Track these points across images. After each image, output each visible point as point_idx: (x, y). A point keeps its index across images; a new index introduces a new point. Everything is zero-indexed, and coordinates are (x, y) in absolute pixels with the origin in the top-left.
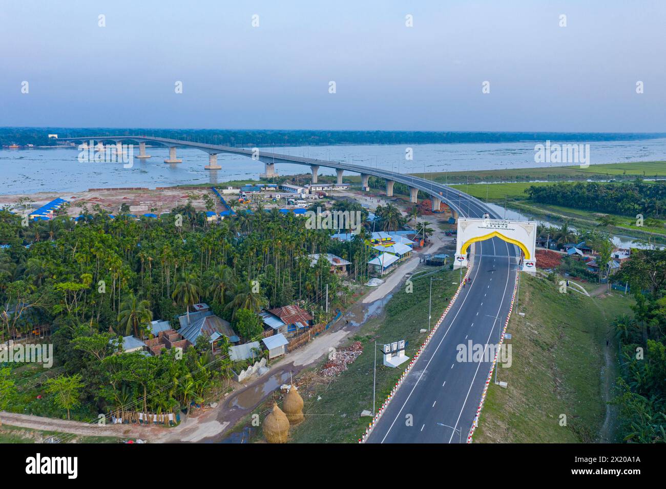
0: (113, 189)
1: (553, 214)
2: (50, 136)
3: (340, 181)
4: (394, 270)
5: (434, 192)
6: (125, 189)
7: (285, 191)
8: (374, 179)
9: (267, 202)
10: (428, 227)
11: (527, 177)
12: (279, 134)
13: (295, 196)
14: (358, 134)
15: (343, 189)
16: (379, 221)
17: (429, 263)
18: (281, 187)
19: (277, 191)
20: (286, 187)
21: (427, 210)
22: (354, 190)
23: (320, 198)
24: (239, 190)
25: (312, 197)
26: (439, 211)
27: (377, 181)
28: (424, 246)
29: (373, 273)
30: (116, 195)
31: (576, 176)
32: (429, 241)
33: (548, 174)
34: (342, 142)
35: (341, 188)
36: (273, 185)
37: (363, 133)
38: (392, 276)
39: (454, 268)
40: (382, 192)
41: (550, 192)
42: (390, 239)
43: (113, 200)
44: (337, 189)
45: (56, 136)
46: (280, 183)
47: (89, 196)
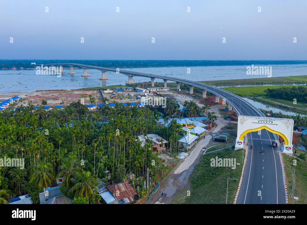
0: (49, 91)
1: (282, 104)
2: (32, 63)
3: (166, 85)
4: (195, 145)
5: (216, 93)
6: (55, 90)
7: (136, 92)
8: (183, 85)
9: (126, 98)
10: (214, 115)
11: (262, 83)
12: (139, 62)
13: (141, 94)
14: (176, 61)
15: (167, 90)
16: (185, 111)
17: (216, 140)
18: (135, 89)
19: (132, 91)
20: (137, 89)
21: (212, 103)
22: (173, 91)
23: (154, 95)
24: (113, 91)
25: (150, 94)
26: (219, 103)
27: (185, 86)
28: (212, 126)
29: (182, 148)
30: (49, 94)
31: (287, 82)
32: (215, 123)
33: (272, 81)
34: (168, 66)
35: (166, 90)
36: (130, 88)
37: (178, 61)
38: (194, 150)
39: (236, 149)
40: (187, 92)
41: (279, 92)
42: (192, 123)
43: (46, 97)
44: (163, 90)
45: (35, 63)
46: (134, 87)
47: (35, 94)
